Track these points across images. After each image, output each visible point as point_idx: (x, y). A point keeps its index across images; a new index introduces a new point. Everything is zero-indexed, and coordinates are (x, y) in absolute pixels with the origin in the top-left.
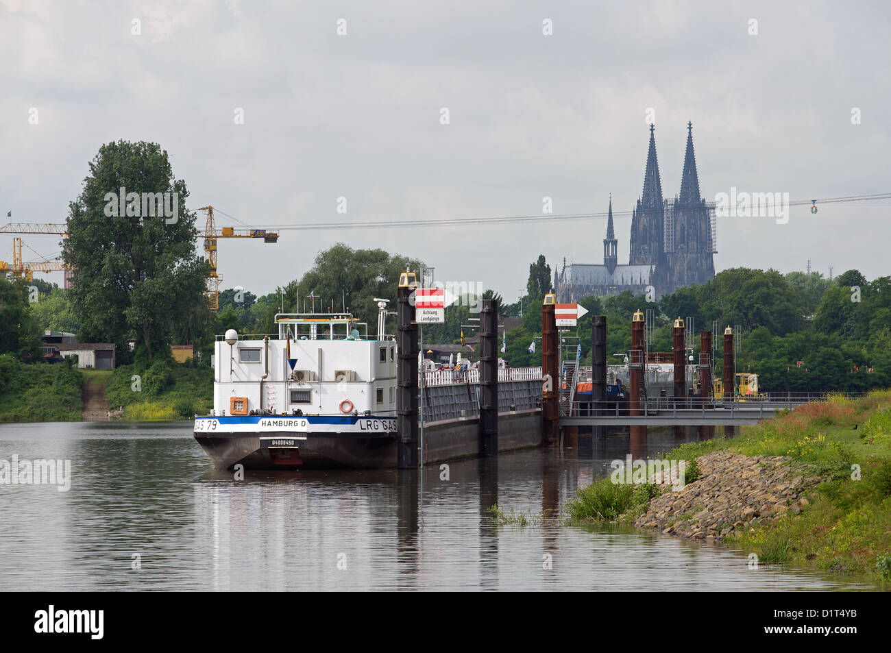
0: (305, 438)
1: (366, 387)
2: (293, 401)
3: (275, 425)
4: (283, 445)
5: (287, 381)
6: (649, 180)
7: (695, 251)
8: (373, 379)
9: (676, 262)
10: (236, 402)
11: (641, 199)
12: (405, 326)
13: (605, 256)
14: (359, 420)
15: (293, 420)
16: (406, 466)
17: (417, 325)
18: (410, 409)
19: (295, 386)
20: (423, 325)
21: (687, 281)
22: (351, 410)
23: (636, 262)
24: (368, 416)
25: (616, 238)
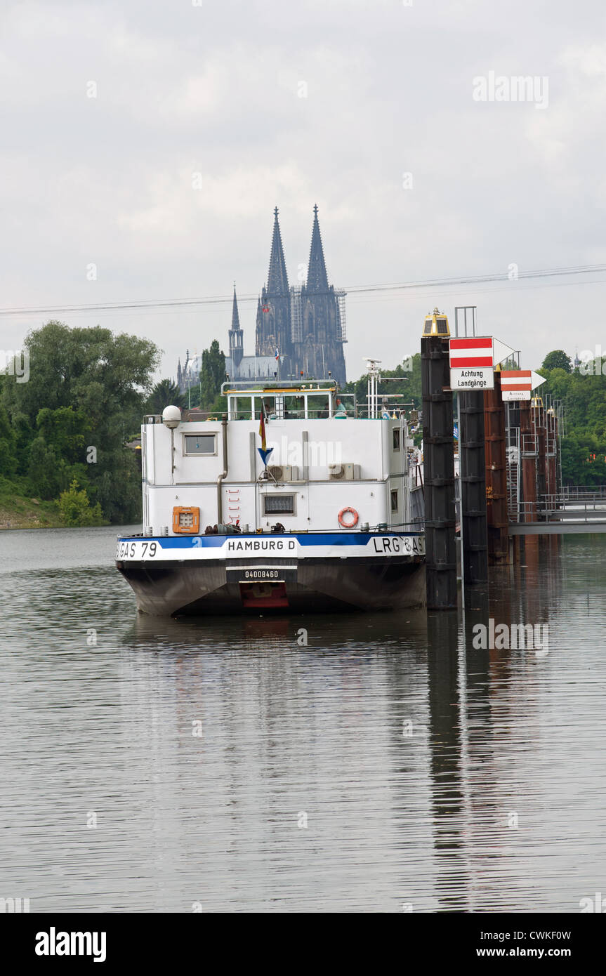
0: (295, 567)
1: (378, 489)
2: (268, 512)
3: (249, 548)
4: (262, 578)
5: (256, 482)
6: (273, 266)
7: (325, 341)
8: (386, 476)
9: (305, 353)
10: (180, 513)
11: (266, 286)
12: (434, 395)
13: (231, 347)
14: (372, 539)
15: (276, 540)
16: (442, 605)
17: (451, 393)
18: (446, 520)
19: (270, 489)
20: (461, 393)
21: (317, 372)
22: (356, 523)
23: (263, 353)
24: (384, 532)
25: (241, 328)
